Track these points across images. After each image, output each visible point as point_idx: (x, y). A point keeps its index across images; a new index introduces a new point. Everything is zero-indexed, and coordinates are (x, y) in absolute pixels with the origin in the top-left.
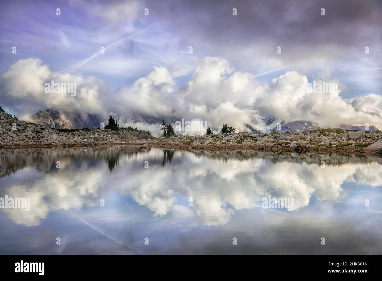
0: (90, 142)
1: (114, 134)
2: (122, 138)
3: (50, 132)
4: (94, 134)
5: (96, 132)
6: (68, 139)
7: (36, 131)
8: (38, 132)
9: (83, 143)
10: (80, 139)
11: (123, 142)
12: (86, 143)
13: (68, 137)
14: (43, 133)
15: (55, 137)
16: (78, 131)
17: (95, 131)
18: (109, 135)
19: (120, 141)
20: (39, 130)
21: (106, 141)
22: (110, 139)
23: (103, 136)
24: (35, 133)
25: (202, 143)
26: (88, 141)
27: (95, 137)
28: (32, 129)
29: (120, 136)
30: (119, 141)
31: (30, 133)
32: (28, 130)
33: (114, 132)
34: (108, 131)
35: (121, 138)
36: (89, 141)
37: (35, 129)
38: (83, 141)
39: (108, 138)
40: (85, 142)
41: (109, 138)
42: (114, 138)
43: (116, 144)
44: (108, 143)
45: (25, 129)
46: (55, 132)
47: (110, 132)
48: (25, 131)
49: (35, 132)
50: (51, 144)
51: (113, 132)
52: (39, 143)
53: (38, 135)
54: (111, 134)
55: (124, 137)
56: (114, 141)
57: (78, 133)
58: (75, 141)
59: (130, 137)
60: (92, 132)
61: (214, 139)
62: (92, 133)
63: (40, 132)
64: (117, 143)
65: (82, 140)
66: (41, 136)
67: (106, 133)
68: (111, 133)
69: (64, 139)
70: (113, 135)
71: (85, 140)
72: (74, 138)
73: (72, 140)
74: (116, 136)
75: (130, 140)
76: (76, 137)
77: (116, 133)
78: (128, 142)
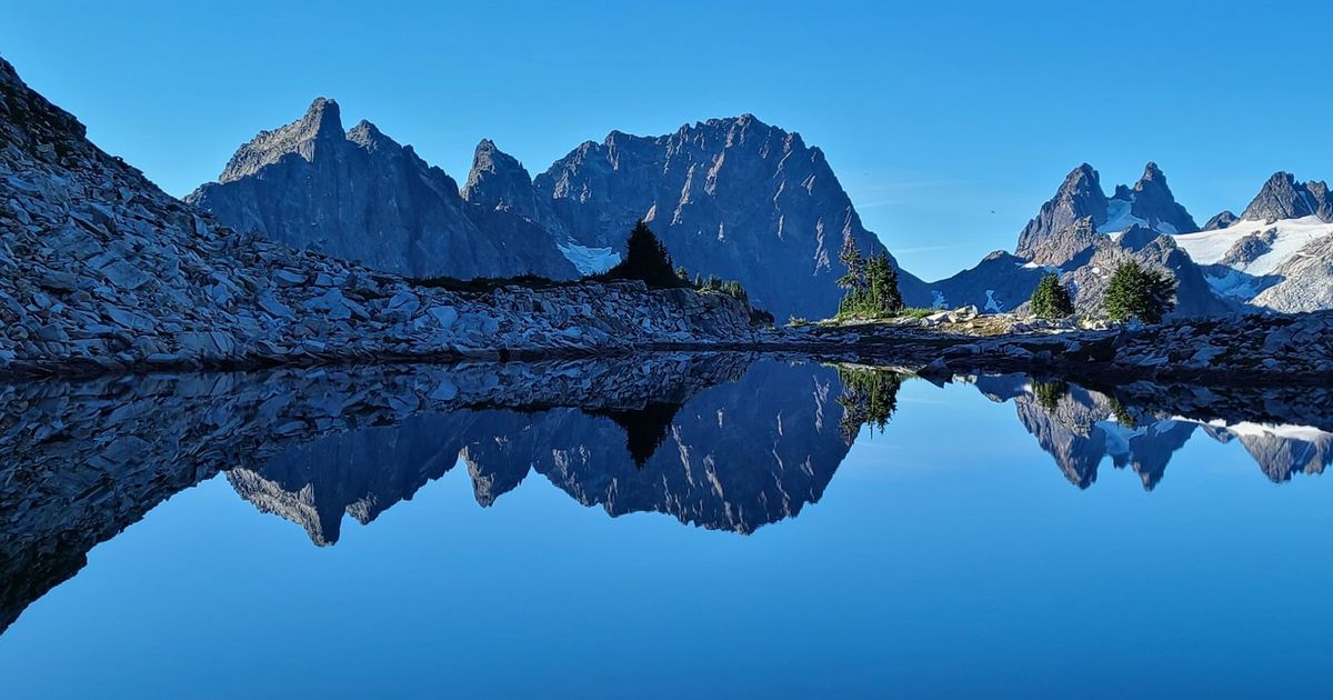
0: (595, 342)
1: (661, 301)
2: (696, 319)
3: (420, 296)
6: (505, 327)
7: (359, 293)
8: (368, 295)
10: (551, 328)
11: (705, 341)
13: (501, 318)
14: (393, 301)
15: (447, 315)
18: (641, 309)
19: (688, 334)
20: (373, 286)
21: (630, 336)
22: (647, 323)
23: (615, 311)
24: (356, 300)
28: (341, 280)
29: (689, 313)
30: (684, 335)
31: (336, 299)
32: (323, 287)
33: (659, 292)
34: (632, 289)
35: (692, 322)
37: (353, 280)
38: (566, 338)
39: (635, 321)
40: (573, 340)
41: (641, 322)
42: (659, 320)
43: (675, 347)
45: (311, 281)
46: (440, 295)
47: (644, 292)
48: (310, 288)
49: (355, 296)
51: (654, 295)
53: (370, 309)
54: (647, 302)
55: (706, 317)
56: (664, 336)
57: (512, 297)
59: (728, 318)
63: (378, 297)
64: (677, 341)
65: (561, 332)
66: (385, 312)
67: (627, 297)
68: (645, 297)
70: (659, 306)
71: (572, 332)
72: (526, 322)
73: (521, 332)
74: (670, 311)
75: (727, 329)
76: (530, 320)
77: (668, 301)
78: (723, 338)
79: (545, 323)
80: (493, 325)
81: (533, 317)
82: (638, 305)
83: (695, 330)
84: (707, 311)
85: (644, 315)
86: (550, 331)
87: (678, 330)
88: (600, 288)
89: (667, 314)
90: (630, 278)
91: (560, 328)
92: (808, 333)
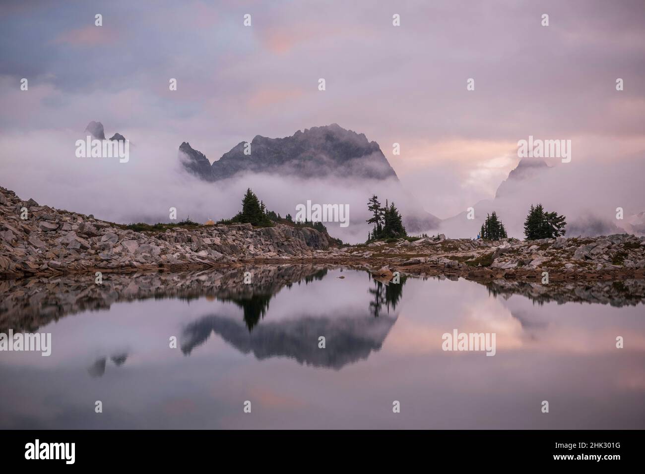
0: (215, 259)
1: (259, 235)
2: (279, 245)
3: (118, 235)
4: (211, 235)
5: (216, 232)
6: (164, 252)
7: (85, 234)
8: (90, 235)
9: (201, 260)
10: (191, 251)
11: (284, 257)
12: (206, 261)
13: (162, 247)
14: (104, 238)
15: (132, 246)
16: (173, 231)
17: (213, 228)
18: (249, 240)
19: (275, 254)
20: (94, 230)
21: (242, 255)
22: (252, 248)
23: (234, 241)
24: (84, 238)
25: (522, 263)
26: (210, 256)
27: (214, 244)
28: (75, 227)
29: (276, 241)
30: (273, 254)
31: (72, 237)
32: (66, 231)
33: (259, 230)
34: (244, 228)
35: (278, 246)
36: (213, 257)
37: (82, 227)
38: (199, 257)
39: (245, 246)
40: (203, 258)
41: (248, 247)
42: (259, 246)
43: (266, 261)
44: (246, 259)
45: (60, 227)
46: (129, 233)
47: (250, 230)
48: (59, 232)
49: (83, 236)
50: (131, 266)
51: (256, 231)
52: (105, 262)
53: (91, 243)
54: (252, 235)
55: (286, 243)
56: (262, 255)
57: (175, 234)
58: (182, 257)
59: (298, 243)
60: (205, 231)
61: (549, 253)
62: (205, 234)
63: (96, 236)
64: (269, 257)
65: (196, 254)
66: (98, 244)
67: (241, 233)
68: (251, 233)
69: (154, 251)
70: (259, 238)
71: (203, 253)
72: (177, 248)
73: (173, 254)
74: (265, 241)
75: (298, 250)
76: (179, 247)
77: (264, 234)
78: (295, 255)
79: (188, 248)
80: (157, 250)
81: (181, 246)
82: (247, 237)
83: (279, 251)
84: (286, 241)
85: (250, 243)
86: (190, 253)
87: (270, 251)
88: (225, 227)
89: (263, 242)
90: (243, 222)
91: (196, 251)
92: (346, 252)
